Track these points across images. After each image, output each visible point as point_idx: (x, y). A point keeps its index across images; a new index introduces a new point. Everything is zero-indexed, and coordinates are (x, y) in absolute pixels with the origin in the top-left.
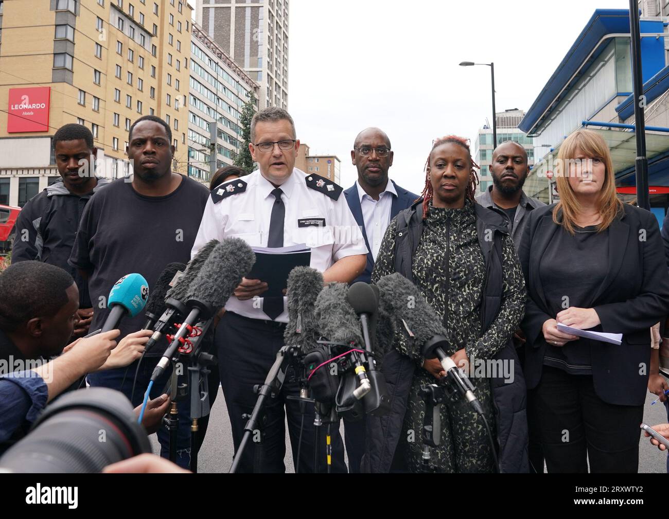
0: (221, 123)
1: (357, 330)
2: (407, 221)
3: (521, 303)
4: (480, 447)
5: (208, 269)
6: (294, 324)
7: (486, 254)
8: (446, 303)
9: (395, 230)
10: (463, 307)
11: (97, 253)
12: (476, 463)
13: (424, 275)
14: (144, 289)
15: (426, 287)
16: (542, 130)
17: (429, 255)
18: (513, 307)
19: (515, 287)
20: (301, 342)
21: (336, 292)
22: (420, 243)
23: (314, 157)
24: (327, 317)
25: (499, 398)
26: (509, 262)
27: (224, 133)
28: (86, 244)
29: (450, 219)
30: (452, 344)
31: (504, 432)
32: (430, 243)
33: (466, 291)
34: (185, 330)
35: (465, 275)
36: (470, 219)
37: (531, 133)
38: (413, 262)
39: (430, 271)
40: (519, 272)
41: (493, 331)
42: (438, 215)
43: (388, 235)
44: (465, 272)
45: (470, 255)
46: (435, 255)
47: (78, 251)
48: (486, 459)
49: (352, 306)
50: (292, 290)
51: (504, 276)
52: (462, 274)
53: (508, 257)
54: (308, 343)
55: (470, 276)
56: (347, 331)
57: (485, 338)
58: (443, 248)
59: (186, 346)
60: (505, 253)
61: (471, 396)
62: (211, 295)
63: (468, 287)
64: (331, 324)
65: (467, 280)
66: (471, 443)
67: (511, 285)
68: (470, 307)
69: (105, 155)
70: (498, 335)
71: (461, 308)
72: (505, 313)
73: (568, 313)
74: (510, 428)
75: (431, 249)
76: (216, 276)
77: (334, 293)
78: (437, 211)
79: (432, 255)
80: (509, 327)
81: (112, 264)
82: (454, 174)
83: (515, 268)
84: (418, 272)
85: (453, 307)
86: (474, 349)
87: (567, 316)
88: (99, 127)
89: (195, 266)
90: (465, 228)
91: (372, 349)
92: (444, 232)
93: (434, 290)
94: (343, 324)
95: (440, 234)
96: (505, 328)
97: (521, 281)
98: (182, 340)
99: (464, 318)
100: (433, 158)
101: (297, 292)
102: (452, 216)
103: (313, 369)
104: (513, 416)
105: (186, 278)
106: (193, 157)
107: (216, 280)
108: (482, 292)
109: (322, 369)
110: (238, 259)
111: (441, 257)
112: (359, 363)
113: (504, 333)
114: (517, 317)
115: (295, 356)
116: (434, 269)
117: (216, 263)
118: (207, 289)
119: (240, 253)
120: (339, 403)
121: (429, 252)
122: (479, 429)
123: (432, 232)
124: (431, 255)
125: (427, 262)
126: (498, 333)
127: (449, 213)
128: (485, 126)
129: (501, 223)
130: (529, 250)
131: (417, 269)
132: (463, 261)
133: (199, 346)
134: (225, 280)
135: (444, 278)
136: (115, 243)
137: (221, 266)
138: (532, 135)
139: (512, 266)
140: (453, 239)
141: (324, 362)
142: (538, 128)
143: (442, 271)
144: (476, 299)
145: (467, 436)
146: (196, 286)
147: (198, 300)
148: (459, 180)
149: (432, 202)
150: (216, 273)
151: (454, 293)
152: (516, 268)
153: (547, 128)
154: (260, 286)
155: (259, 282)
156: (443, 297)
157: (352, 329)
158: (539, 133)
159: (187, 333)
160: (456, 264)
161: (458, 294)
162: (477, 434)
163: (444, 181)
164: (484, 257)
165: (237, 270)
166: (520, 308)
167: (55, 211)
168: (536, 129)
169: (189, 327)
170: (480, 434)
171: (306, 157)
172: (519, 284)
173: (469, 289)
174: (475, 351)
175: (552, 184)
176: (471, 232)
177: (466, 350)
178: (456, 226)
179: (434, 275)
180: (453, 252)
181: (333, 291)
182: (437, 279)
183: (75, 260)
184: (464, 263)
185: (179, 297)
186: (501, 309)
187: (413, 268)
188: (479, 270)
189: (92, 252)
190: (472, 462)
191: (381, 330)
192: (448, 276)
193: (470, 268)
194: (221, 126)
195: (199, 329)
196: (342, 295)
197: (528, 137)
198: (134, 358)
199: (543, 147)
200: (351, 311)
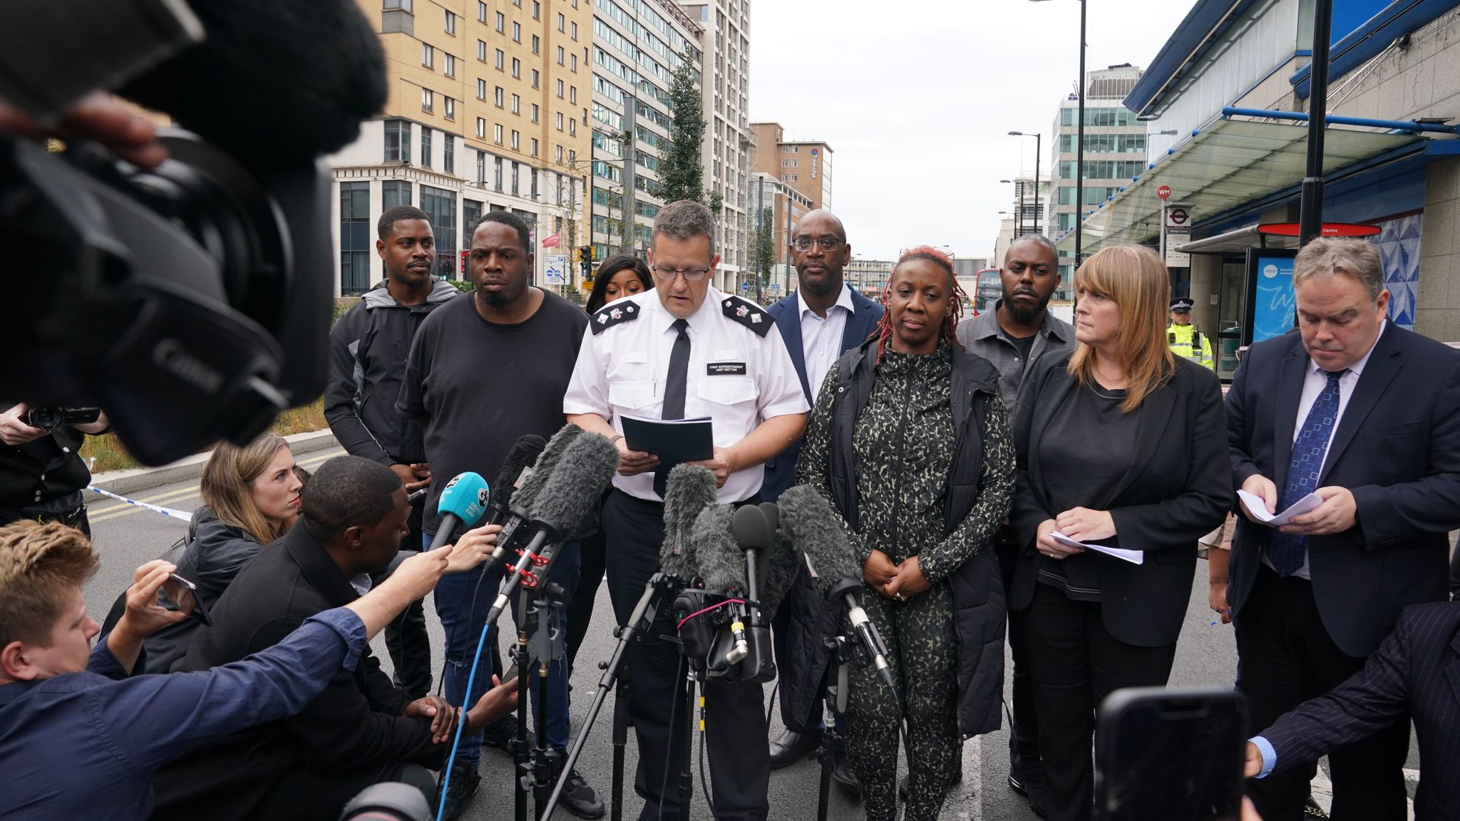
0: (644, 90)
1: (738, 573)
2: (853, 370)
3: (1006, 494)
4: (936, 684)
5: (558, 479)
6: (672, 542)
7: (958, 425)
8: (896, 492)
9: (835, 380)
10: (919, 499)
11: (432, 400)
12: (931, 703)
13: (868, 451)
14: (482, 493)
15: (870, 468)
16: (1163, 109)
17: (877, 424)
18: (993, 500)
19: (999, 471)
20: (680, 566)
21: (717, 518)
22: (868, 404)
23: (790, 145)
24: (704, 551)
25: (965, 624)
26: (993, 435)
27: (647, 106)
28: (418, 388)
29: (913, 369)
30: (902, 548)
31: (966, 669)
32: (882, 403)
33: (925, 477)
34: (528, 560)
35: (926, 454)
36: (943, 369)
37: (1144, 113)
38: (854, 431)
39: (877, 446)
40: (1008, 449)
41: (960, 534)
42: (897, 363)
43: (826, 387)
44: (925, 450)
45: (934, 426)
46: (885, 424)
47: (407, 394)
48: (944, 700)
49: (735, 538)
50: (671, 496)
51: (984, 454)
52: (921, 453)
53: (993, 428)
54: (689, 569)
55: (932, 457)
56: (726, 574)
57: (947, 544)
58: (898, 415)
59: (529, 579)
60: (990, 421)
61: (881, 663)
62: (560, 515)
63: (929, 471)
64: (707, 562)
65: (928, 461)
66: (924, 678)
67: (993, 468)
68: (929, 500)
69: (466, 146)
70: (966, 541)
71: (917, 501)
72: (981, 508)
73: (1072, 516)
74: (976, 666)
75: (881, 414)
76: (568, 489)
77: (716, 519)
78: (895, 357)
79: (881, 424)
80: (984, 529)
81: (451, 418)
82: (922, 308)
83: (1001, 444)
84: (860, 447)
85: (906, 498)
86: (929, 559)
87: (1070, 520)
88: (456, 102)
89: (547, 462)
90: (934, 384)
91: (758, 597)
92: (903, 387)
93: (880, 473)
94: (720, 565)
95: (898, 391)
96: (978, 530)
97: (1009, 462)
98: (524, 572)
99: (920, 515)
100: (897, 278)
101: (677, 500)
102: (916, 365)
103: (683, 618)
104: (982, 648)
105: (536, 478)
106: (600, 146)
107: (567, 494)
108: (948, 478)
109: (692, 621)
110: (598, 463)
111: (893, 427)
112: (737, 618)
113: (976, 537)
114: (997, 514)
115: (669, 589)
116: (882, 445)
117: (568, 471)
118: (556, 506)
119: (600, 455)
120: (711, 665)
121: (877, 418)
122: (935, 662)
123: (885, 388)
124: (879, 424)
125: (873, 435)
126: (967, 537)
127: (913, 361)
128: (1071, 94)
129: (987, 377)
130: (1032, 414)
131: (860, 442)
132: (924, 435)
133: (548, 576)
134: (579, 494)
135: (896, 458)
136: (453, 392)
137: (575, 475)
138: (1145, 117)
139: (997, 441)
140: (914, 399)
141: (696, 612)
142: (1156, 105)
143: (893, 448)
144: (938, 488)
145: (918, 669)
146: (543, 502)
147: (544, 520)
148: (929, 316)
149: (891, 341)
150: (568, 485)
151: (909, 479)
152: (1004, 444)
153: (1171, 107)
154: (649, 460)
155: (646, 455)
156: (894, 483)
157: (732, 572)
158: (1158, 113)
159: (531, 562)
160: (913, 439)
161: (914, 480)
162: (932, 668)
163: (908, 316)
164: (955, 430)
165: (596, 479)
166: (1003, 501)
167: (377, 331)
168: (1152, 106)
169: (534, 556)
170: (937, 668)
171: (778, 145)
172: (1005, 466)
173: (930, 475)
174: (931, 561)
175: (1166, 208)
176: (942, 390)
177: (919, 559)
178: (922, 380)
179: (882, 452)
180: (911, 420)
181: (714, 515)
182: (886, 458)
183: (404, 406)
184: (924, 438)
185: (525, 504)
186: (976, 502)
187: (854, 440)
188: (945, 449)
189: (426, 399)
190: (924, 702)
191: (779, 561)
192: (901, 454)
193: (932, 446)
194: (642, 95)
195: (547, 554)
196: (725, 523)
197: (1138, 119)
198: (477, 562)
199: (1163, 135)
200: (734, 546)
